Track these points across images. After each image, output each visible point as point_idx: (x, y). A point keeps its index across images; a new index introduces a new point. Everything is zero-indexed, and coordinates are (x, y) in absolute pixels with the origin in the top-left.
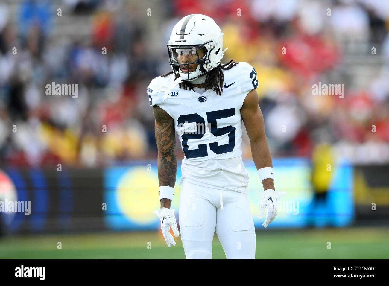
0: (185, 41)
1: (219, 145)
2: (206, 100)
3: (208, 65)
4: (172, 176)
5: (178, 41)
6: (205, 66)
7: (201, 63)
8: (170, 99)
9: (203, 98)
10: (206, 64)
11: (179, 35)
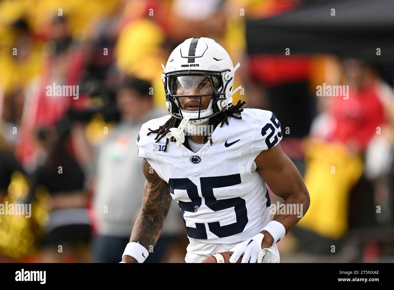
0: (196, 65)
1: (221, 225)
2: (200, 161)
3: (223, 103)
4: (148, 235)
5: (187, 66)
6: (218, 103)
7: (216, 97)
8: (157, 156)
9: (196, 158)
10: (221, 100)
11: (187, 59)
